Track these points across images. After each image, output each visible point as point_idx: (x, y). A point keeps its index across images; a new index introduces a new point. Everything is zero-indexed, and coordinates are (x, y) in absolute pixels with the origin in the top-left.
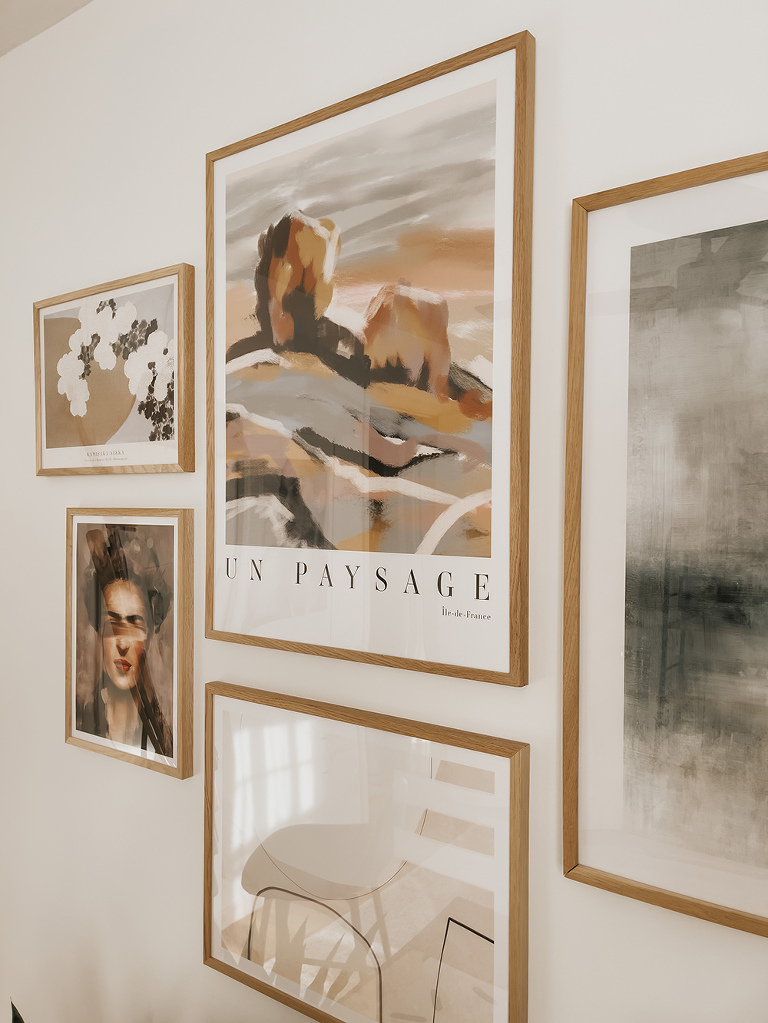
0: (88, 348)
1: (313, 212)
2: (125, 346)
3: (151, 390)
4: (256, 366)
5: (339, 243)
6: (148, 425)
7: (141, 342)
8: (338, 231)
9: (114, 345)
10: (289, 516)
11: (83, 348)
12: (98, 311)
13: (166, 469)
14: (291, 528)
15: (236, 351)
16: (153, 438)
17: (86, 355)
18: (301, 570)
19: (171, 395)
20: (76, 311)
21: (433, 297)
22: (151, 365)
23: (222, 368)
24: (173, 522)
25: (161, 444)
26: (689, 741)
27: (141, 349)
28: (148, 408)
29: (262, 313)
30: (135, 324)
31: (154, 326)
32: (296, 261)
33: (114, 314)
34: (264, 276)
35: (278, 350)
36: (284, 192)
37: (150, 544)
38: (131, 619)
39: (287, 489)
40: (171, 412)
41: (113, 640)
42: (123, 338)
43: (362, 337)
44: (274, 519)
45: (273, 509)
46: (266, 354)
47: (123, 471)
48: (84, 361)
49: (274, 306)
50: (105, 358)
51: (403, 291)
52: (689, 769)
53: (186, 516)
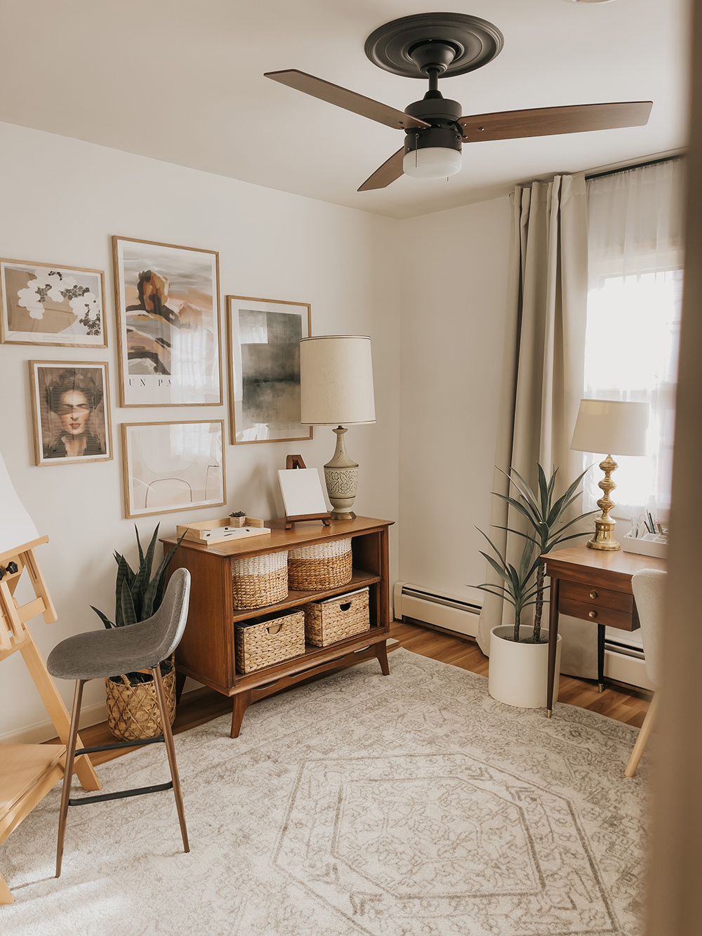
0: (43, 290)
1: (159, 272)
2: (69, 294)
3: (87, 315)
4: (139, 315)
5: (169, 285)
6: (87, 329)
7: (80, 295)
8: (168, 282)
9: (62, 292)
10: (155, 365)
11: (39, 289)
12: (50, 275)
13: (98, 347)
14: (156, 369)
15: (129, 309)
16: (88, 334)
17: (39, 291)
18: (160, 382)
19: (99, 319)
20: (34, 270)
21: (198, 308)
22: (87, 305)
23: (124, 314)
24: (103, 367)
25: (92, 337)
26: (253, 410)
27: (79, 297)
28: (85, 322)
29: (141, 297)
30: (75, 287)
31: (87, 290)
32: (153, 284)
33: (61, 279)
34: (141, 287)
35: (148, 311)
36: (149, 262)
37: (89, 375)
38: (80, 406)
39: (154, 357)
40: (99, 325)
41: (69, 416)
42: (67, 291)
43: (178, 314)
44: (149, 366)
45: (149, 363)
46: (144, 312)
47: (72, 346)
48: (40, 294)
49: (145, 297)
50: (55, 295)
51: (190, 304)
52: (253, 416)
53: (106, 365)
